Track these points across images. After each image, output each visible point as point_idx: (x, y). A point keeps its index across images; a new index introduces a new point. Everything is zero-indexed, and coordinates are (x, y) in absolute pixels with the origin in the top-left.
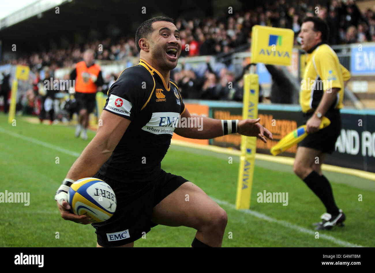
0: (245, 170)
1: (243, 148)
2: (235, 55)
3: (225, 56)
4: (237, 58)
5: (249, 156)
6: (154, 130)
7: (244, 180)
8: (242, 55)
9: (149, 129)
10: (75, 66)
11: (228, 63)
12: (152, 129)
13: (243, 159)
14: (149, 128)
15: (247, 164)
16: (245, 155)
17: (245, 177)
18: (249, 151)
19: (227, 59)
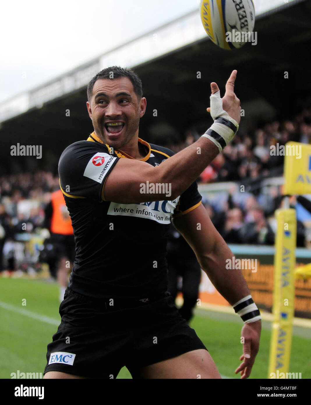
0: (280, 342)
1: (277, 311)
2: (267, 182)
3: (253, 183)
4: (269, 186)
5: (284, 322)
6: (124, 210)
7: (278, 356)
8: (276, 181)
9: (117, 211)
10: (47, 197)
11: (256, 192)
12: (121, 210)
13: (276, 326)
14: (117, 209)
15: (282, 333)
16: (278, 322)
17: (280, 352)
18: (284, 315)
19: (255, 187)
